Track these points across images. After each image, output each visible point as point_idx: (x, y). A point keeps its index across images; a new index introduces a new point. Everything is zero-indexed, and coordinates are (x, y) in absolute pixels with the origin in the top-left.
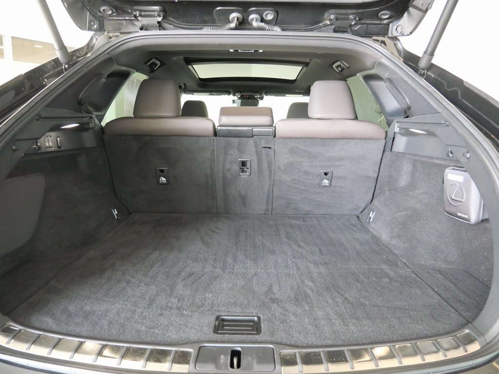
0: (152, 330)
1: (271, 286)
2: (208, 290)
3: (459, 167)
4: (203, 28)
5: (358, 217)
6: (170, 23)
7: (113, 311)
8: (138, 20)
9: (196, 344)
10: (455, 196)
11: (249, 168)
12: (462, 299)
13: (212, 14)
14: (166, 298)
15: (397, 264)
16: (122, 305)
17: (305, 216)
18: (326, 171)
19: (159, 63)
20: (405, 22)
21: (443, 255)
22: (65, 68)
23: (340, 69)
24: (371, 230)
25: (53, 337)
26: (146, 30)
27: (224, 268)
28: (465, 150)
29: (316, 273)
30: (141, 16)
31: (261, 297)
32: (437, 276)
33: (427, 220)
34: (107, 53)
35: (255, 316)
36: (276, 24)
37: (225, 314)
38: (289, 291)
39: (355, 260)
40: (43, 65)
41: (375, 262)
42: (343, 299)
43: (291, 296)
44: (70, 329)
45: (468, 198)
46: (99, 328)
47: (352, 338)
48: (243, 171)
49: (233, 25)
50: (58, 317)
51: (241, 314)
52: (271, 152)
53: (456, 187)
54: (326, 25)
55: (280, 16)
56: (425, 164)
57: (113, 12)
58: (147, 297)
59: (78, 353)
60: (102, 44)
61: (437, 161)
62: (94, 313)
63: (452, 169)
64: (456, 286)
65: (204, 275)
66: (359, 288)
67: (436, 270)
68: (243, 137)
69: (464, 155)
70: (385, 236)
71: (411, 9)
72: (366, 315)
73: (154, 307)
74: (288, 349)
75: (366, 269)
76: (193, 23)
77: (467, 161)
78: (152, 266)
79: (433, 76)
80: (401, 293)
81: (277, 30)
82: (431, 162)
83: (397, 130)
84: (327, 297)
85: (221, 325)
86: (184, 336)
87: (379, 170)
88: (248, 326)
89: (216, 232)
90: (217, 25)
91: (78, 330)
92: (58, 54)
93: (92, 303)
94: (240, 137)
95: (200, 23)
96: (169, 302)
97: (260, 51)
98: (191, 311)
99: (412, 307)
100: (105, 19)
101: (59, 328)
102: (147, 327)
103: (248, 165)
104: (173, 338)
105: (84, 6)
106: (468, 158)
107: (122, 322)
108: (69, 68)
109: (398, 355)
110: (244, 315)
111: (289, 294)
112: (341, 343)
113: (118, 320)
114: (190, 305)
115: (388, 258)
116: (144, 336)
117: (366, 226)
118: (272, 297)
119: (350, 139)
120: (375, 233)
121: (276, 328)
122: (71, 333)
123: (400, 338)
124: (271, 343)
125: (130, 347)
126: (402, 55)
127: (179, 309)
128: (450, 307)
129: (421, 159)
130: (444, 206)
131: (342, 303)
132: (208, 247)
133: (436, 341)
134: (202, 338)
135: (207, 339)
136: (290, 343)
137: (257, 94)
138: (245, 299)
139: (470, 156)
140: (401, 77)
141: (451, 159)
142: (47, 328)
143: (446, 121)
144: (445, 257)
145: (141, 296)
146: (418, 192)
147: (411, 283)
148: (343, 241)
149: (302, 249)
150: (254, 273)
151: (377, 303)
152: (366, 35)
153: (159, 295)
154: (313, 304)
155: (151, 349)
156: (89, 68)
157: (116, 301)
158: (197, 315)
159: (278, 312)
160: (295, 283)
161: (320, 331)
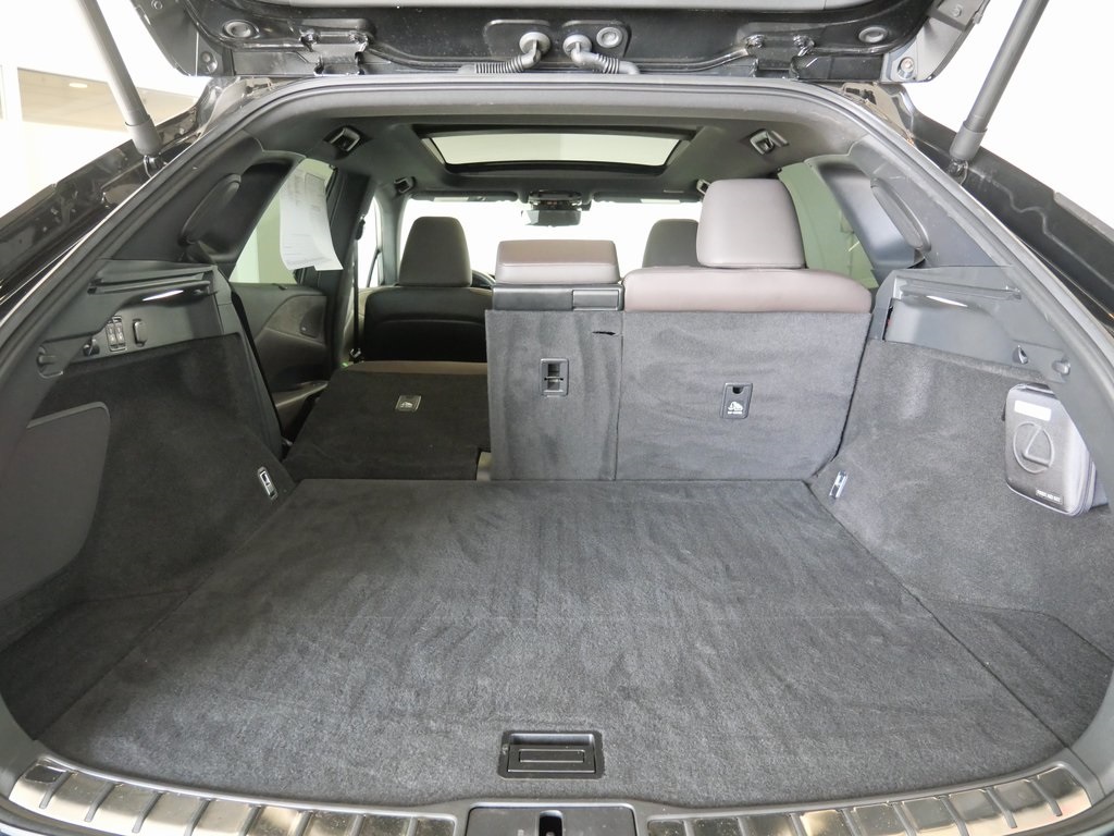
0: (362, 770)
1: (622, 657)
2: (482, 670)
3: (1040, 386)
4: (459, 66)
5: (808, 485)
6: (383, 54)
7: (273, 724)
8: (311, 50)
9: (460, 803)
10: (1030, 452)
11: (565, 379)
12: (1047, 685)
13: (479, 34)
14: (389, 689)
15: (900, 601)
16: (293, 709)
17: (688, 485)
18: (736, 384)
19: (356, 137)
20: (919, 51)
21: (1001, 581)
22: (148, 164)
23: (767, 147)
24: (838, 516)
25: (144, 789)
26: (331, 71)
27: (513, 616)
28: (1057, 355)
29: (720, 623)
30: (317, 39)
31: (600, 685)
32: (989, 628)
33: (966, 499)
34: (243, 129)
35: (589, 732)
36: (626, 57)
37: (523, 728)
38: (662, 669)
39: (804, 590)
40: (101, 159)
41: (849, 596)
42: (783, 687)
43: (667, 682)
44: (179, 768)
45: (1061, 456)
46: (245, 766)
47: (806, 784)
48: (551, 385)
49: (527, 60)
50: (152, 737)
51: (558, 728)
52: (614, 342)
53: (1034, 432)
54: (740, 58)
55: (634, 38)
56: (962, 372)
57: (254, 33)
58: (347, 688)
59: (201, 826)
60: (230, 105)
61: (990, 369)
62: (230, 728)
63: (1023, 390)
64: (1032, 653)
65: (472, 631)
66: (816, 661)
67: (986, 615)
68: (551, 310)
69: (1054, 367)
70: (870, 533)
71: (933, 22)
72: (834, 727)
73: (365, 713)
74: (666, 813)
75: (831, 614)
76: (435, 55)
77: (1060, 379)
78: (354, 610)
79: (983, 177)
80: (909, 672)
81: (628, 70)
82: (976, 370)
83: (897, 294)
84: (746, 683)
85: (516, 754)
86: (433, 783)
87: (856, 380)
88: (575, 756)
89: (492, 525)
90: (492, 58)
91: (196, 771)
92: (131, 134)
93: (224, 703)
94: (544, 310)
95: (453, 54)
96: (396, 700)
98: (447, 722)
99: (937, 706)
100: (236, 47)
101: (156, 768)
102: (350, 761)
103: (563, 372)
104: (409, 787)
105: (188, 20)
106: (1063, 375)
107: (295, 749)
108: (159, 164)
109: (909, 823)
110: (563, 728)
111: (662, 676)
112: (782, 796)
113: (285, 745)
114: (444, 707)
115: (880, 585)
116: (344, 783)
117: (827, 505)
118: (626, 685)
119: (792, 311)
120: (847, 524)
121: (637, 759)
122: (182, 779)
123: (911, 783)
124: (626, 798)
125: (316, 812)
126: (912, 124)
127: (418, 715)
128: (1019, 705)
129: (953, 361)
130: (1005, 470)
131: (780, 699)
132: (476, 562)
133: (993, 791)
134: (475, 788)
135: (485, 791)
136: (670, 798)
137: (576, 197)
138: (564, 689)
139: (1069, 370)
140: (910, 179)
141: (1024, 366)
142: (128, 768)
143: (1013, 286)
144: (1004, 584)
145: (333, 686)
146: (944, 433)
147: (932, 648)
148: (777, 545)
149: (686, 565)
150: (582, 626)
151: (858, 696)
152: (829, 78)
153: (374, 682)
154: (716, 701)
155: (362, 815)
156: (203, 165)
157: (278, 698)
158: (459, 731)
159: (639, 721)
160: (674, 649)
161: (734, 768)
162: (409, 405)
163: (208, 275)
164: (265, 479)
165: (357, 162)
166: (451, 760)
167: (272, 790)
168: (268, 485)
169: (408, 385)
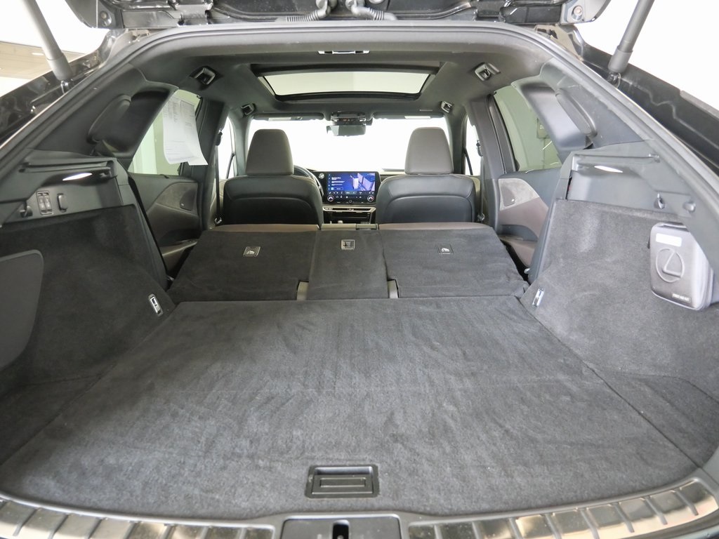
0: (210, 495)
1: (392, 414)
2: (297, 425)
3: (674, 222)
4: (275, 19)
5: (518, 298)
6: (224, 12)
7: (150, 465)
8: (175, 10)
9: (278, 517)
10: (668, 268)
12: (683, 425)
14: (232, 439)
15: (581, 372)
16: (165, 454)
17: (439, 300)
19: (213, 75)
21: (649, 357)
22: (64, 87)
23: (486, 76)
24: (538, 318)
25: (56, 512)
26: (189, 23)
27: (319, 388)
28: (686, 199)
29: (460, 390)
31: (377, 433)
32: (642, 389)
33: (624, 303)
34: (129, 62)
35: (369, 465)
36: (388, 10)
37: (323, 464)
38: (420, 421)
39: (516, 367)
40: (31, 84)
41: (547, 370)
42: (503, 432)
43: (423, 430)
44: (82, 497)
45: (689, 272)
46: (129, 494)
47: (519, 498)
49: (322, 13)
50: (65, 477)
51: (348, 463)
53: (670, 254)
54: (466, 9)
56: (619, 218)
58: (203, 440)
60: (121, 48)
61: (639, 214)
62: (120, 468)
63: (662, 227)
64: (672, 404)
65: (290, 399)
66: (525, 413)
67: (640, 380)
69: (684, 207)
70: (560, 328)
72: (539, 458)
73: (214, 456)
74: (421, 520)
75: (535, 382)
76: (259, 11)
77: (689, 215)
78: (211, 387)
79: (631, 83)
80: (590, 419)
81: (390, 19)
82: (629, 216)
83: (575, 167)
84: (477, 429)
85: (317, 481)
86: (259, 503)
88: (359, 482)
89: (307, 329)
90: (298, 13)
91: (94, 499)
92: (51, 66)
93: (118, 451)
95: (271, 11)
96: (236, 446)
97: (365, 52)
98: (271, 461)
99: (609, 441)
100: (124, 8)
101: (66, 497)
102: (202, 489)
104: (243, 506)
106: (690, 212)
107: (164, 482)
108: (71, 86)
109: (592, 523)
110: (351, 463)
111: (420, 427)
112: (503, 506)
113: (158, 479)
114: (269, 450)
115: (568, 362)
116: (197, 505)
117: (531, 311)
118: (395, 433)
120: (545, 323)
121: (402, 483)
122: (84, 505)
123: (593, 495)
124: (394, 510)
125: (177, 525)
126: (582, 52)
127: (251, 457)
128: (665, 439)
129: (614, 211)
130: (650, 282)
131: (501, 439)
132: (295, 353)
133: (649, 498)
134: (288, 506)
135: (296, 508)
136: (425, 509)
137: (362, 116)
138: (352, 436)
139: (695, 208)
140: (582, 87)
141: (661, 210)
142: (46, 498)
143: (655, 153)
144: (652, 359)
145: (192, 438)
146: (609, 260)
147: (604, 402)
148: (498, 338)
149: (436, 353)
150: (365, 394)
151: (555, 436)
152: (526, 22)
153: (222, 435)
154: (457, 442)
155: (207, 527)
156: (102, 86)
157: (155, 448)
158: (279, 466)
159: (403, 457)
160: (429, 408)
161: (470, 488)
162: (252, 252)
163: (110, 163)
164: (154, 302)
165: (215, 92)
166: (273, 487)
167: (146, 510)
168: (156, 307)
169: (251, 240)
